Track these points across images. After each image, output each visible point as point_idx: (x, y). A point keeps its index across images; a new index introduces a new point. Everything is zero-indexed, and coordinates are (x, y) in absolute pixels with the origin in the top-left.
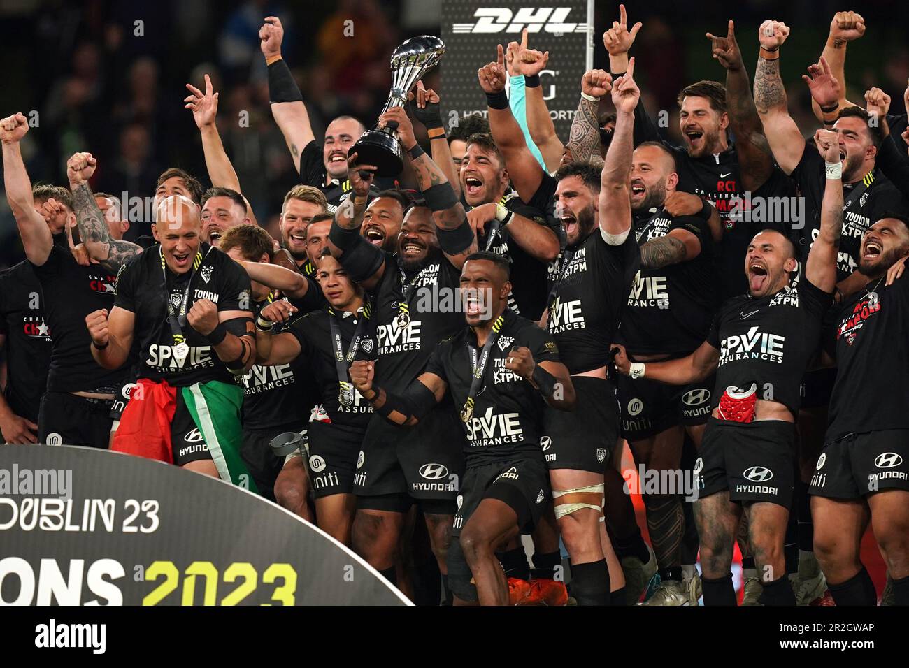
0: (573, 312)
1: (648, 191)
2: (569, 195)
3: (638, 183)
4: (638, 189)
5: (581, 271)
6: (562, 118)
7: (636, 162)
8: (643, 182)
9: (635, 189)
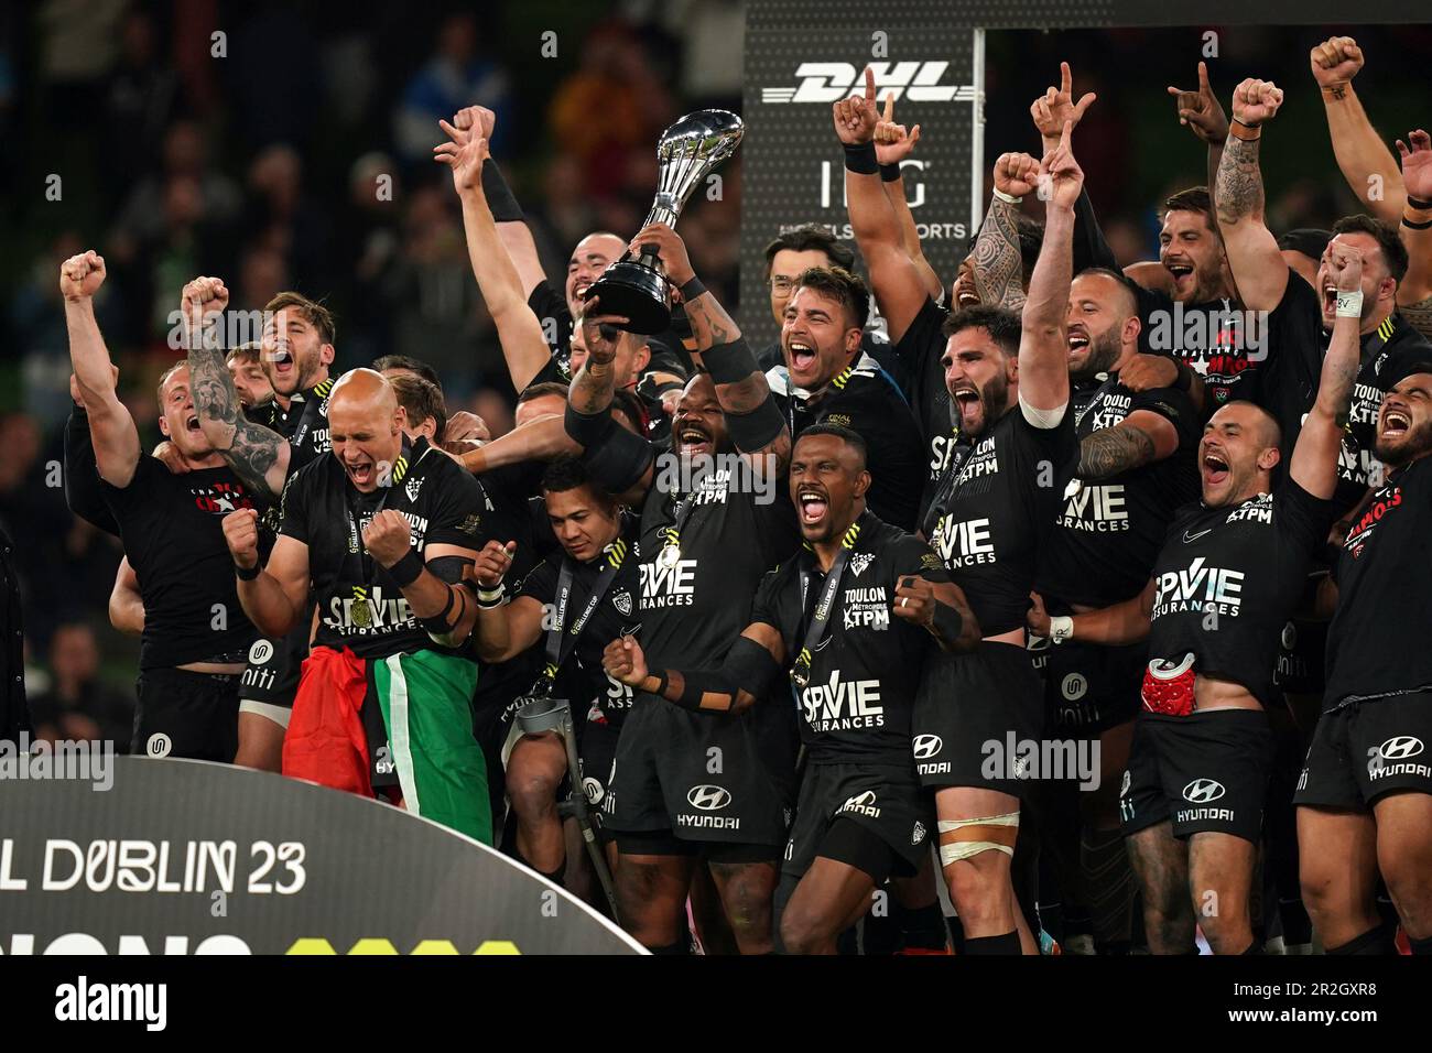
0: (975, 537)
1: (1093, 344)
2: (968, 357)
3: (1077, 331)
4: (1077, 340)
5: (988, 472)
6: (935, 235)
7: (1074, 299)
8: (1085, 329)
9: (1072, 340)
